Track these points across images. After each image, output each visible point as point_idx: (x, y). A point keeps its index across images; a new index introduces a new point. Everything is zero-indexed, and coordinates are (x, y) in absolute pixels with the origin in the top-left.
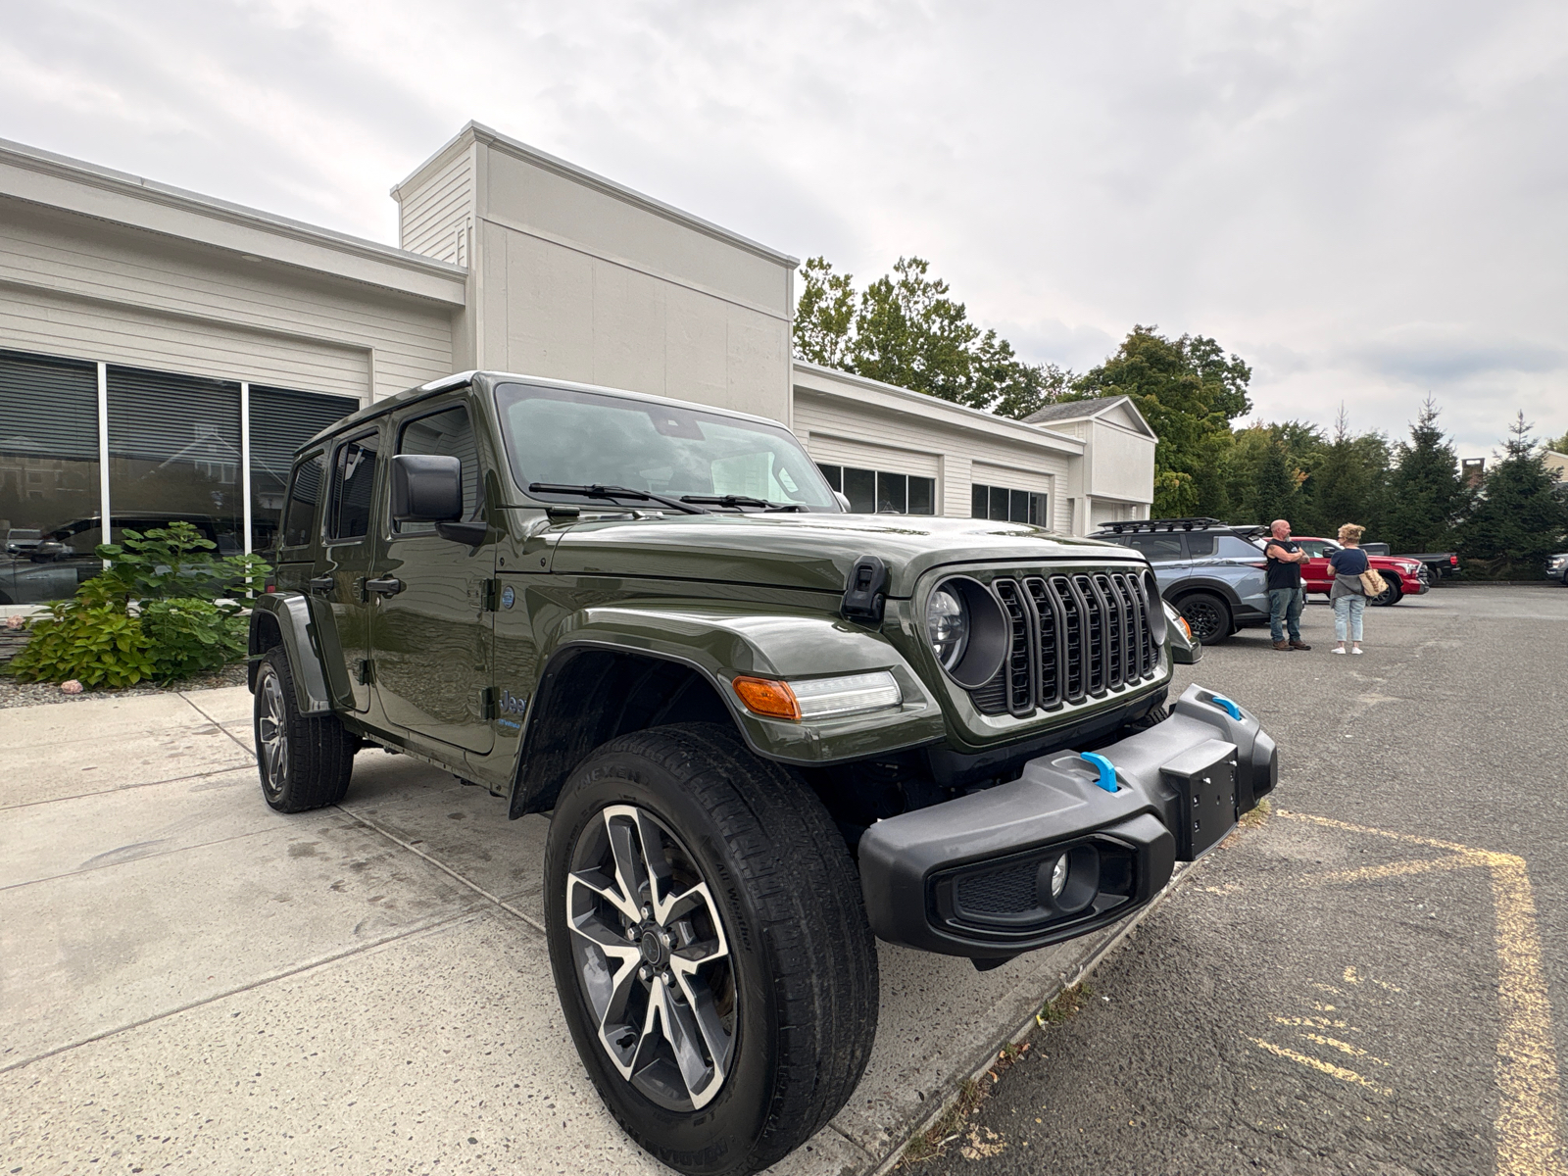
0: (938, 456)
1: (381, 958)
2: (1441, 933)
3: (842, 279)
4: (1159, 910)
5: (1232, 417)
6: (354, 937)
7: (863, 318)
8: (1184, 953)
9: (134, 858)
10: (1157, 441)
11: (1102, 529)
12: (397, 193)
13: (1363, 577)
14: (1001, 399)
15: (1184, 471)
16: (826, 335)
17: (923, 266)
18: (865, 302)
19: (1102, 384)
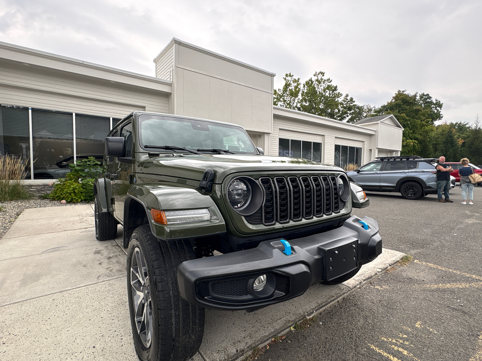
0: (323, 135)
1: (100, 287)
2: (463, 312)
3: (297, 79)
4: (354, 293)
5: (435, 121)
6: (96, 279)
7: (303, 92)
8: (357, 310)
9: (55, 251)
10: (403, 129)
11: (376, 159)
12: (155, 61)
13: (470, 177)
14: (350, 117)
15: (415, 140)
16: (291, 98)
17: (323, 74)
18: (304, 87)
19: (385, 110)
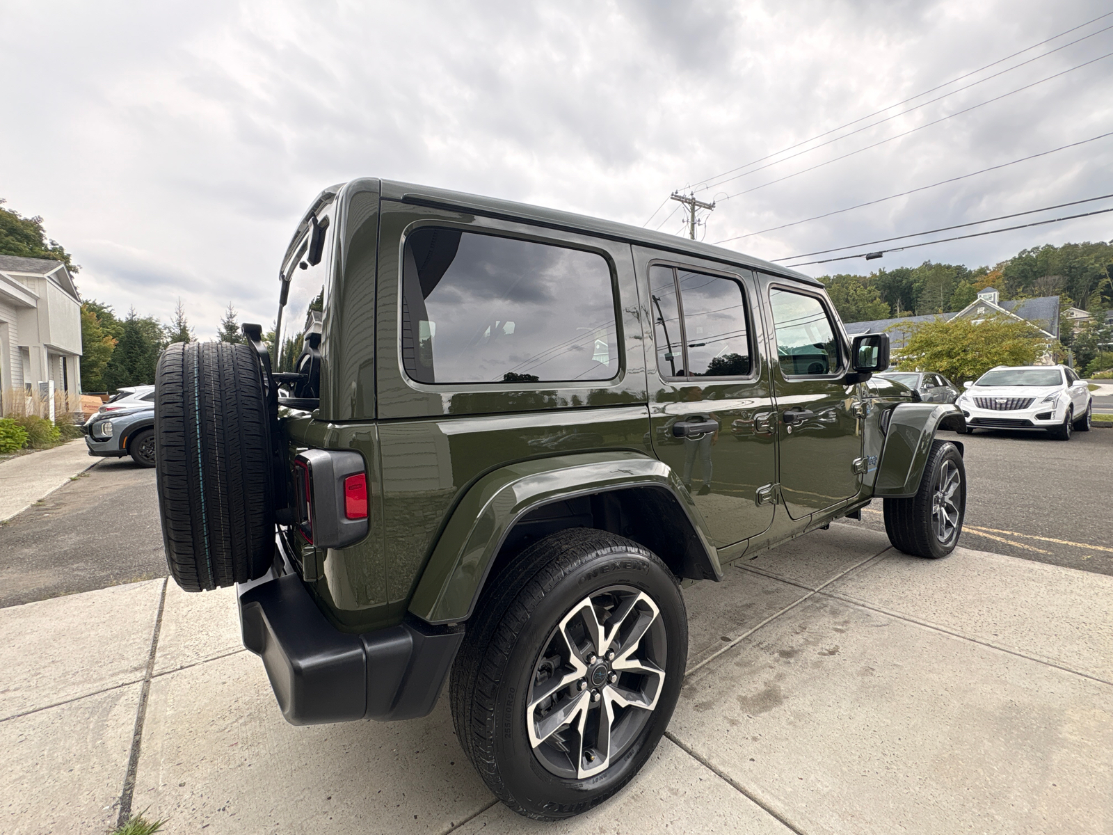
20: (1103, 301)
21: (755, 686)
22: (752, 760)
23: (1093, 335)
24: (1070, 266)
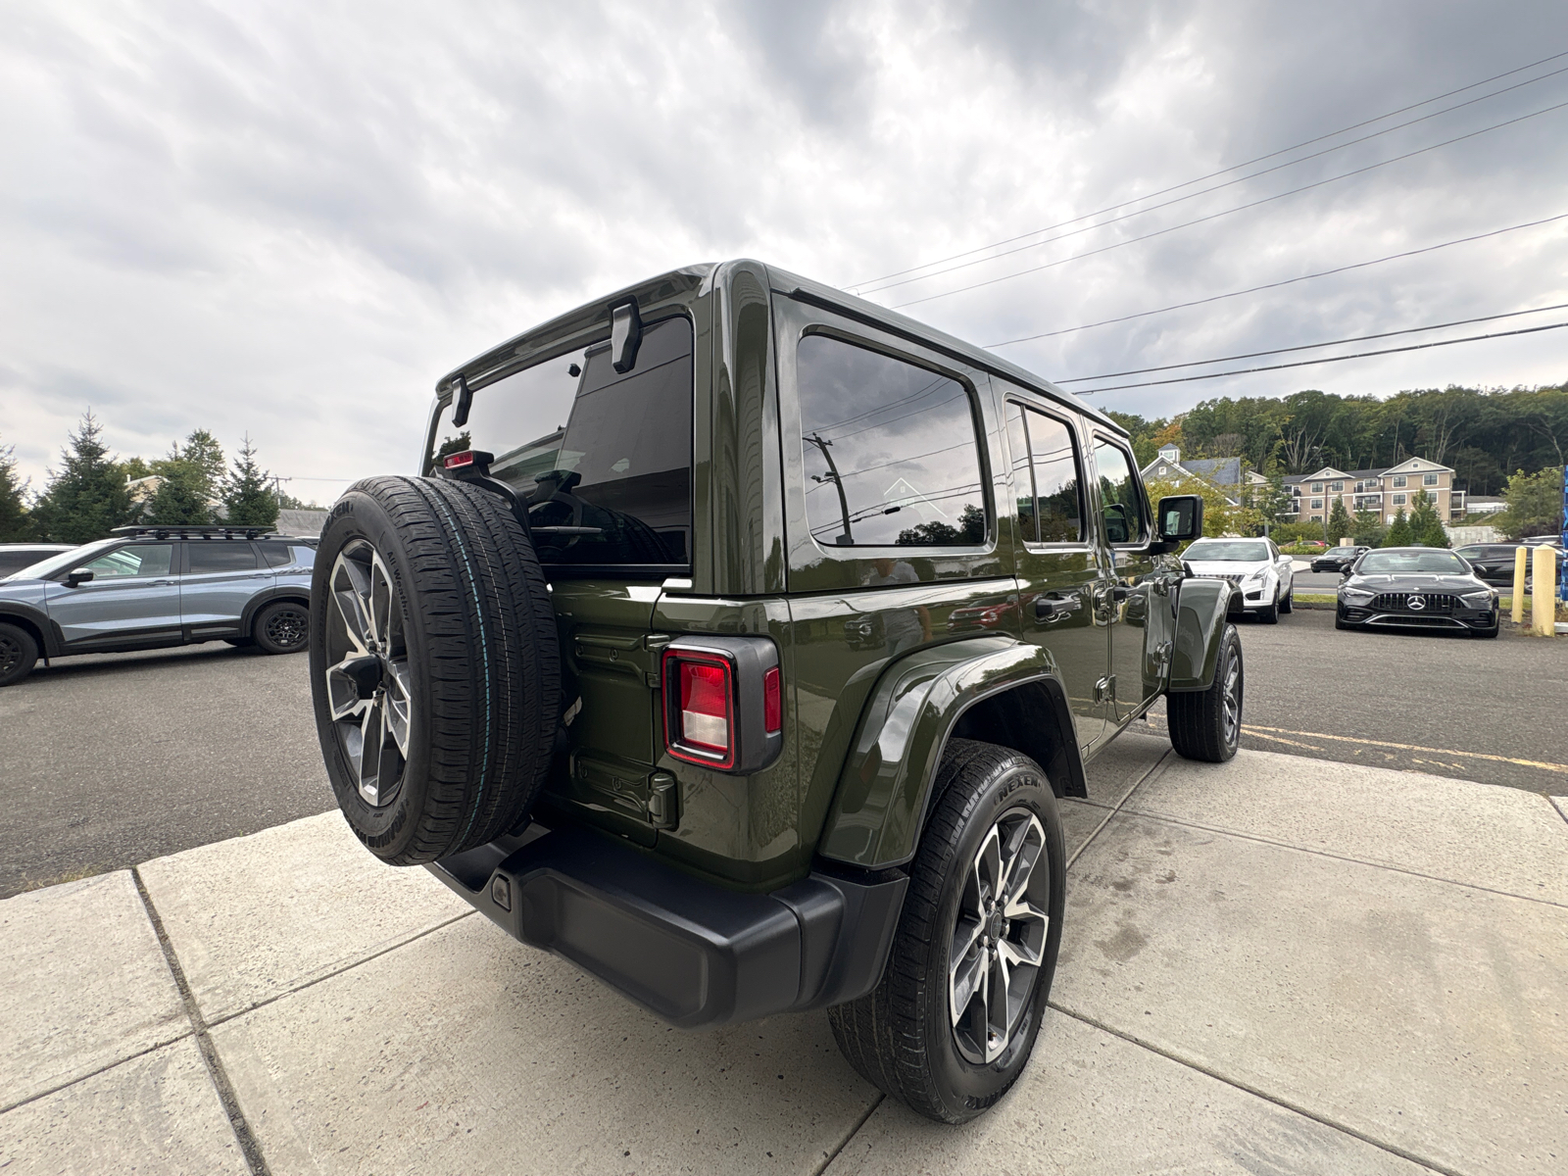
20: (1278, 466)
21: (1106, 926)
22: (1147, 1013)
23: (1271, 503)
24: (1247, 424)
